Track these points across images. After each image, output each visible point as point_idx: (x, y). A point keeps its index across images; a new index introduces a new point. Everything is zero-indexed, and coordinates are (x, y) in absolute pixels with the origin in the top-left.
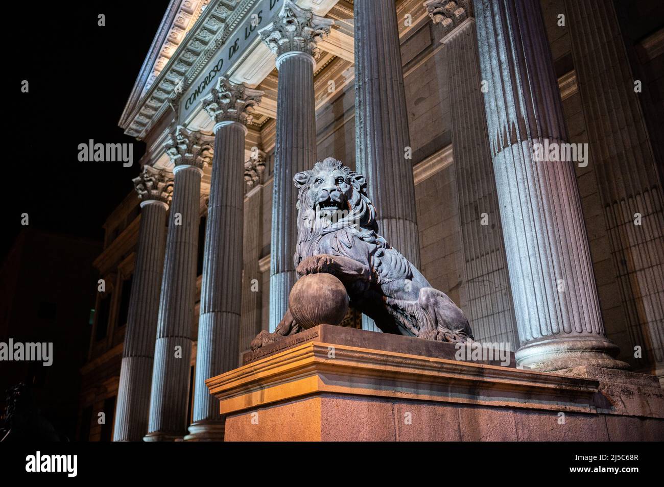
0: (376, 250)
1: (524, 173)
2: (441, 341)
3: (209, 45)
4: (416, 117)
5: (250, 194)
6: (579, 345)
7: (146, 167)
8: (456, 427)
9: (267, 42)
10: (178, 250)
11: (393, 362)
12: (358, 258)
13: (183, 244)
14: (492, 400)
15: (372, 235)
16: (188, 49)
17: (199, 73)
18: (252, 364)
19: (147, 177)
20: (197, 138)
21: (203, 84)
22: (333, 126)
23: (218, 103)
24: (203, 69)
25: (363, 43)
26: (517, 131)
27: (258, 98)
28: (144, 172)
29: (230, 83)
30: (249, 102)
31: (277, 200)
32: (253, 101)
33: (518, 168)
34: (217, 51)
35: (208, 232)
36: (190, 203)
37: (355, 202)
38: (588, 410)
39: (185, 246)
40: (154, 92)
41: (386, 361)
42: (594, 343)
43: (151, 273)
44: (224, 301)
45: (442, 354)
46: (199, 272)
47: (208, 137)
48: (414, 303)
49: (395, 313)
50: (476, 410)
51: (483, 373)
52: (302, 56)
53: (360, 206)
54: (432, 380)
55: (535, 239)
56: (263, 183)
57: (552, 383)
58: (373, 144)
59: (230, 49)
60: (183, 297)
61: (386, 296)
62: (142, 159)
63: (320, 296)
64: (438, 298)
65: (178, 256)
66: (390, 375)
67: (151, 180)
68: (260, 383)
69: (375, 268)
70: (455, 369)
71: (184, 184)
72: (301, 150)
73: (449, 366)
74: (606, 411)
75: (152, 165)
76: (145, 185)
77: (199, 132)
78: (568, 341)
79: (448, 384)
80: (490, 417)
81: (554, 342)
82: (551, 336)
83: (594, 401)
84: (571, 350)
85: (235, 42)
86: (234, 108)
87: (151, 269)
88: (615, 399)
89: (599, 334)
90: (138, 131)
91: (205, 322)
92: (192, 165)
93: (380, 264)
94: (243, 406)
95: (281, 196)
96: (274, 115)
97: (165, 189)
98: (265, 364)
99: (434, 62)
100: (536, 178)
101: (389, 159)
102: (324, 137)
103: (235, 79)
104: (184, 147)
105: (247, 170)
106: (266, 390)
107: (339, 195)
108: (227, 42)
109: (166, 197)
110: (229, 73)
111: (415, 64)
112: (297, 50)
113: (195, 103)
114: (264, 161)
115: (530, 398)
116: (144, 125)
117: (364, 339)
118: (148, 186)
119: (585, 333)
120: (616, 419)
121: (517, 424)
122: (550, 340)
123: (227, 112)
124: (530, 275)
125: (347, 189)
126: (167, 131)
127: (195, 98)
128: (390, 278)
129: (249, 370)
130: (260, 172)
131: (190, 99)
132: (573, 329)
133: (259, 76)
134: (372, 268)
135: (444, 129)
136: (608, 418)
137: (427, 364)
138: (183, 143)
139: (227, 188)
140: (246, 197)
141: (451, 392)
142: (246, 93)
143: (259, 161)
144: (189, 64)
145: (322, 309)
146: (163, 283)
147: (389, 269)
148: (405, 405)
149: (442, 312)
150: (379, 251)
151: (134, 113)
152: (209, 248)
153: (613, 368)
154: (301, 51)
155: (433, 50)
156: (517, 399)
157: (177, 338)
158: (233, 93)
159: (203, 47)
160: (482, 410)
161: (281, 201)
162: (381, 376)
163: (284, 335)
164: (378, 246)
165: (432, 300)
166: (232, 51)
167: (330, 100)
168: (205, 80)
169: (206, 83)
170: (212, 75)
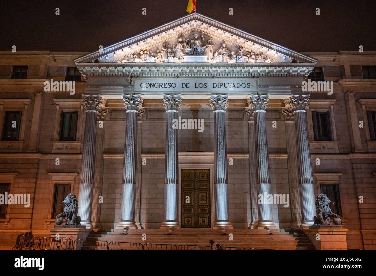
3: (167, 72)
4: (234, 138)
16: (157, 68)
17: (153, 77)
59: (182, 84)
85: (187, 83)
104: (137, 103)
108: (179, 79)
110: (182, 94)
113: (150, 89)
118: (95, 103)
126: (121, 87)
127: (150, 86)
144: (150, 70)
166: (184, 85)
167: (191, 108)
168: (160, 84)
169: (161, 86)
170: (167, 85)
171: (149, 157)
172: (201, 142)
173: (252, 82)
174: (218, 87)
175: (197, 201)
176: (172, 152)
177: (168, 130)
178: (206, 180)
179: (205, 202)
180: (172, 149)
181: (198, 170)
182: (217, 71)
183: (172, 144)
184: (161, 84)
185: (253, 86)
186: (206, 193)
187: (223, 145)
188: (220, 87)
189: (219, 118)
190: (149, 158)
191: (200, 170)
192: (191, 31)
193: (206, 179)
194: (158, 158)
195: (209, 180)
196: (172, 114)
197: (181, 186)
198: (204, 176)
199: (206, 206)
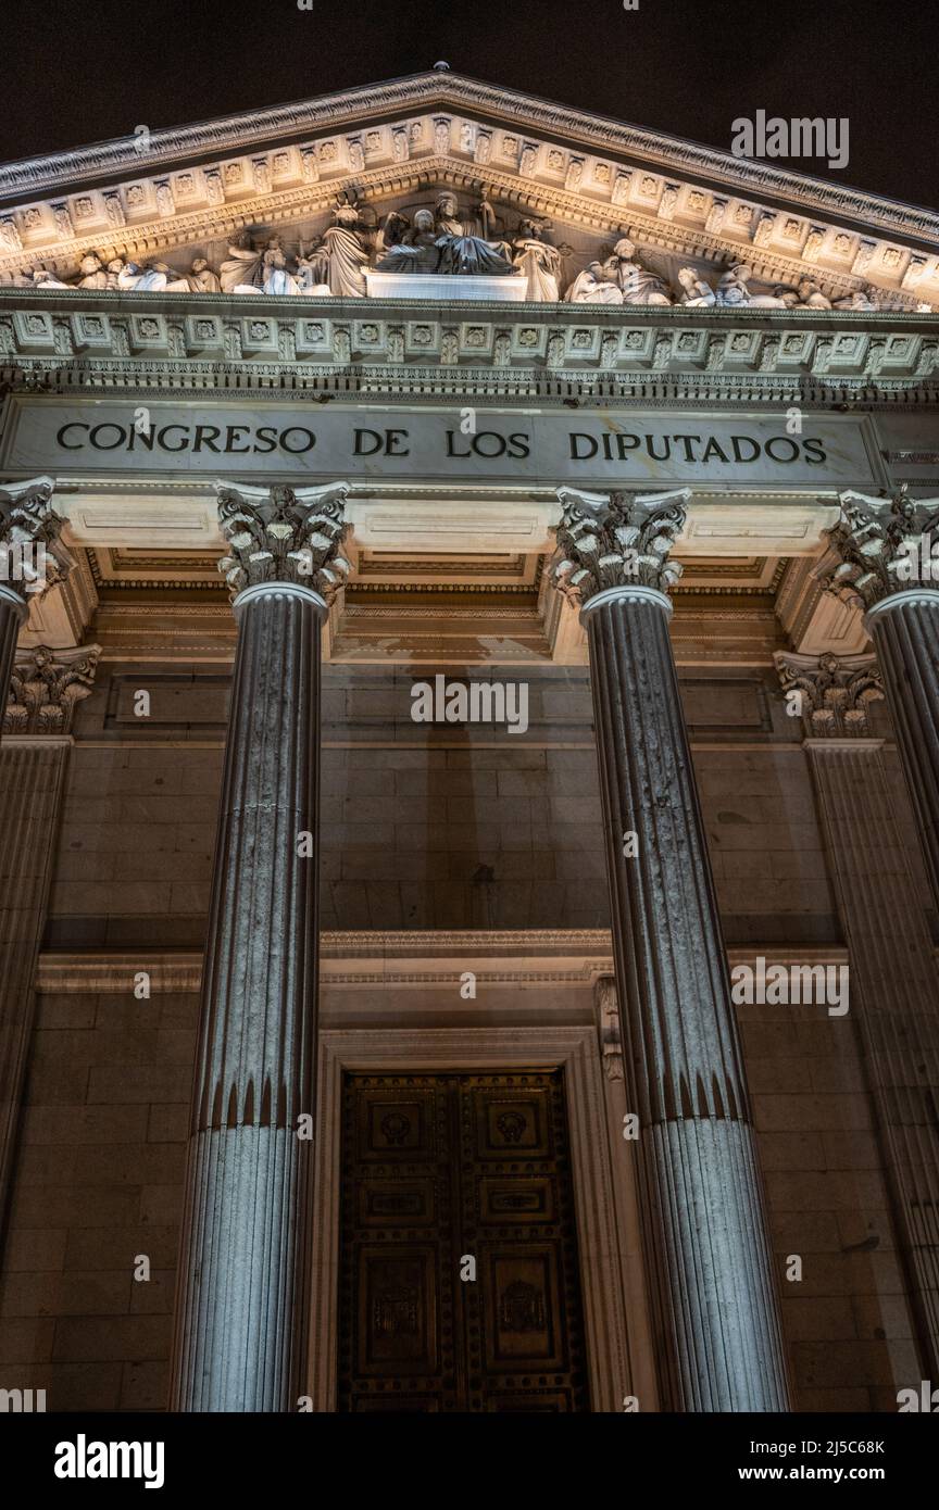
4: (724, 847)
59: (359, 433)
85: (389, 431)
113: (128, 458)
127: (125, 442)
131: (88, 428)
155: (767, 741)
166: (368, 443)
167: (413, 667)
168: (200, 429)
169: (208, 441)
170: (247, 439)
171: (98, 975)
172: (491, 871)
173: (834, 435)
174: (609, 457)
175: (474, 1330)
176: (265, 871)
177: (246, 713)
178: (541, 1158)
179: (540, 1341)
180: (266, 846)
181: (473, 1082)
182: (596, 363)
183: (268, 806)
184: (207, 434)
185: (843, 455)
186: (544, 1258)
187: (679, 814)
188: (622, 457)
189: (628, 637)
190: (93, 984)
191: (488, 1081)
192: (415, 181)
193: (538, 1145)
194: (168, 983)
195: (559, 1158)
196: (281, 608)
197: (344, 1204)
198: (523, 1124)
199: (550, 1378)
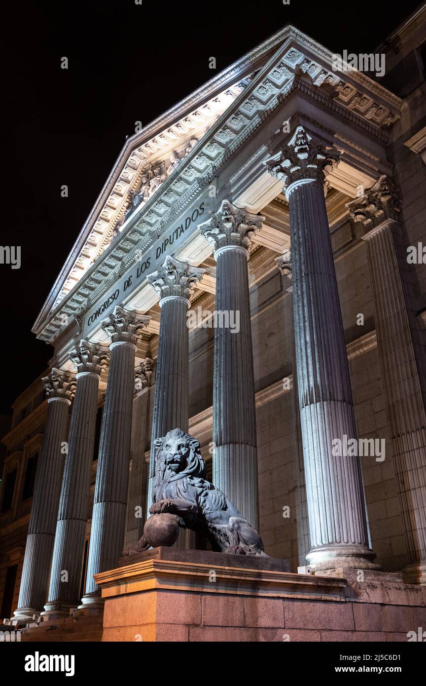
0: (202, 492)
1: (317, 426)
2: (239, 554)
3: (108, 276)
4: (268, 347)
5: (139, 394)
6: (344, 552)
7: (54, 369)
8: (242, 610)
9: (153, 285)
10: (78, 444)
11: (201, 570)
12: (190, 499)
13: (82, 439)
14: (267, 593)
15: (200, 482)
16: (91, 278)
17: (100, 297)
18: (120, 568)
19: (54, 378)
20: (96, 349)
21: (103, 307)
22: (207, 345)
23: (114, 326)
24: (103, 294)
25: (221, 304)
26: (314, 395)
27: (147, 322)
28: (52, 373)
29: (124, 310)
30: (138, 325)
31: (156, 416)
32: (142, 324)
33: (313, 422)
34: (115, 282)
35: (102, 434)
36: (89, 404)
37: (191, 460)
38: (338, 599)
39: (83, 441)
40: (63, 308)
41: (197, 569)
42: (354, 551)
43: (54, 461)
44: (114, 493)
45: (238, 563)
46: (96, 457)
47: (106, 348)
48: (226, 526)
49: (214, 532)
50: (256, 599)
51: (261, 576)
52: (179, 299)
53: (194, 462)
54: (227, 580)
55: (321, 474)
56: (150, 386)
57: (311, 582)
58: (225, 384)
59: (125, 283)
60: (81, 485)
61: (208, 522)
62: (50, 361)
63: (161, 529)
64: (240, 524)
65: (78, 449)
66: (200, 578)
67: (57, 380)
68: (126, 580)
69: (201, 504)
70: (242, 574)
71: (84, 387)
72: (176, 376)
73: (237, 572)
74: (353, 600)
75: (58, 368)
76: (52, 384)
77: (98, 344)
78: (337, 549)
79: (238, 583)
80: (266, 604)
81: (328, 550)
82: (328, 544)
83: (344, 593)
84: (339, 555)
85: (129, 278)
86: (127, 331)
87: (55, 458)
88: (361, 591)
89: (360, 544)
90: (47, 337)
91: (97, 510)
92: (92, 372)
93: (205, 501)
94: (115, 594)
95: (159, 413)
96: (157, 332)
97: (69, 388)
98: (128, 569)
99: (283, 305)
100: (324, 430)
101: (236, 396)
102: (199, 353)
103: (128, 307)
104: (86, 357)
105: (137, 373)
106: (128, 585)
107: (179, 457)
108: (123, 277)
109: (69, 394)
110: (124, 302)
111: (269, 304)
112: (176, 295)
113: (96, 322)
114: (152, 367)
115: (295, 591)
116: (53, 332)
117: (187, 555)
118: (55, 385)
119: (350, 543)
120: (361, 605)
121: (284, 608)
122: (326, 548)
123: (121, 334)
124: (317, 500)
125: (186, 451)
126: (72, 341)
127: (96, 317)
128: (211, 510)
129: (119, 572)
130: (148, 375)
131: (92, 317)
132: (342, 540)
133: (148, 306)
134: (198, 504)
135: (288, 360)
136: (354, 604)
137: (223, 571)
138: (85, 354)
139: (119, 398)
140: (136, 396)
141: (240, 588)
142: (137, 317)
143: (148, 367)
144: (92, 289)
145: (162, 536)
146: (65, 472)
147: (211, 504)
148: (209, 596)
149: (242, 533)
150: (205, 492)
151: (45, 322)
152: (103, 447)
153: (365, 569)
154: (179, 295)
155: (282, 296)
156: (286, 592)
157: (74, 520)
158: (126, 318)
159: (104, 278)
160: (260, 600)
161: (159, 418)
162: (195, 579)
163: (143, 547)
164: (204, 489)
165: (236, 526)
166: (126, 285)
169: (105, 306)
170: (110, 301)
173: (207, 197)
174: (162, 252)
185: (208, 204)
188: (165, 250)
